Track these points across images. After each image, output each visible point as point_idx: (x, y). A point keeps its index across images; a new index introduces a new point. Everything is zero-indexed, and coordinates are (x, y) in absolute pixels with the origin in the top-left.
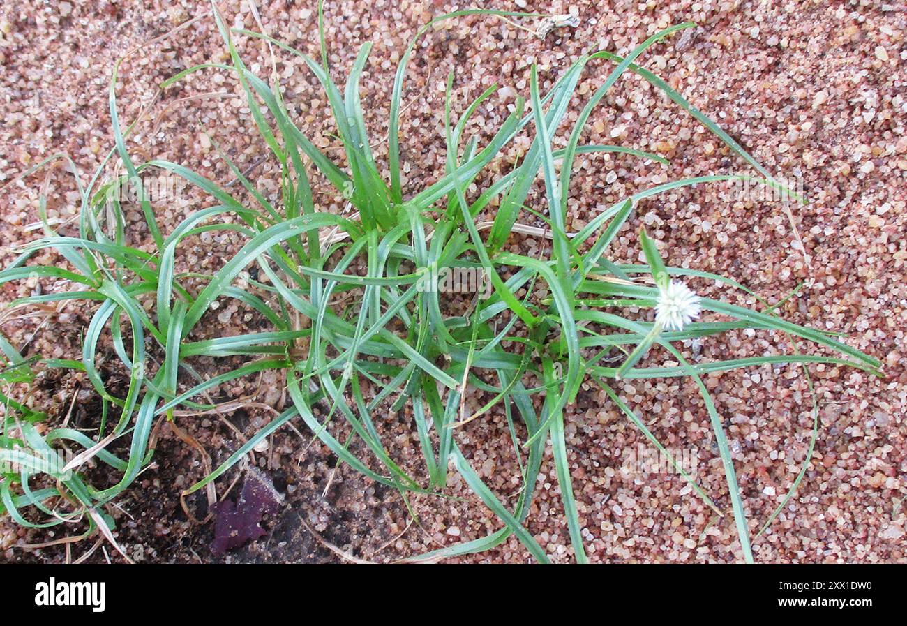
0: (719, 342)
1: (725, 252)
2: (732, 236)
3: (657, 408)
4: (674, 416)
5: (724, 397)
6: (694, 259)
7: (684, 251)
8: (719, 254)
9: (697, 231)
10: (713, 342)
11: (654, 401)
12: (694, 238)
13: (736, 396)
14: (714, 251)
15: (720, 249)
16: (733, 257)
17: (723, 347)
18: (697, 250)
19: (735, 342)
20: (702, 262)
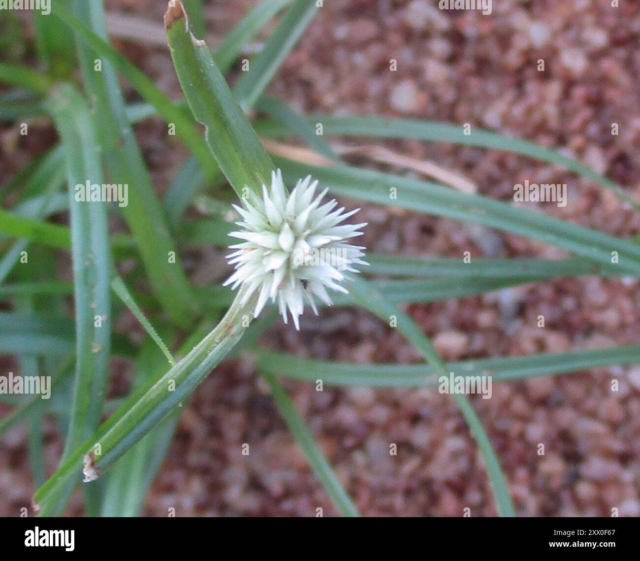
0: (560, 291)
1: (579, 93)
2: (596, 56)
3: (421, 437)
4: (455, 456)
5: (566, 417)
6: (513, 103)
7: (492, 86)
8: (566, 94)
9: (519, 43)
10: (546, 292)
11: (415, 419)
12: (513, 59)
13: (593, 415)
14: (554, 89)
15: (569, 83)
16: (597, 103)
17: (569, 303)
18: (520, 85)
19: (595, 292)
20: (529, 111)
